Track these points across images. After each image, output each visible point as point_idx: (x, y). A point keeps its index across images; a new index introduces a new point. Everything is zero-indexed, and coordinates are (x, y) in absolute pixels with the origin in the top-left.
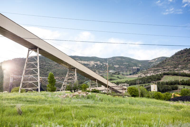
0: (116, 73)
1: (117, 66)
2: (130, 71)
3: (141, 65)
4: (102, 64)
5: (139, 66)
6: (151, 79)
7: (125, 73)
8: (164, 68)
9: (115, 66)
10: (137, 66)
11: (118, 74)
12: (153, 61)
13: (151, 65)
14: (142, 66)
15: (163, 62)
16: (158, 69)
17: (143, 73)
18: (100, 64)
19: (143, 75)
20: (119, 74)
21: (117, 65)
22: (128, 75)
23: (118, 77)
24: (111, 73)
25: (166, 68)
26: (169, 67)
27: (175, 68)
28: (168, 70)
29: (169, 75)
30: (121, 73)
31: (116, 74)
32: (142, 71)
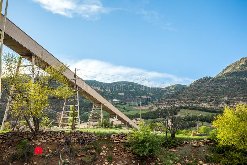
0: (122, 102)
1: (122, 94)
2: (138, 100)
3: (151, 94)
4: (103, 91)
5: (149, 94)
6: (165, 113)
7: (132, 104)
8: (180, 100)
9: (119, 93)
10: (147, 95)
11: (124, 105)
12: (167, 89)
13: (164, 94)
14: (153, 95)
15: (179, 92)
16: (173, 101)
17: (156, 105)
18: (100, 90)
19: (155, 106)
20: (126, 104)
21: (122, 92)
22: (136, 106)
23: (124, 108)
24: (116, 103)
25: (183, 100)
26: (186, 99)
27: (193, 100)
28: (185, 102)
29: (187, 109)
30: (128, 103)
31: (121, 104)
32: (154, 102)
